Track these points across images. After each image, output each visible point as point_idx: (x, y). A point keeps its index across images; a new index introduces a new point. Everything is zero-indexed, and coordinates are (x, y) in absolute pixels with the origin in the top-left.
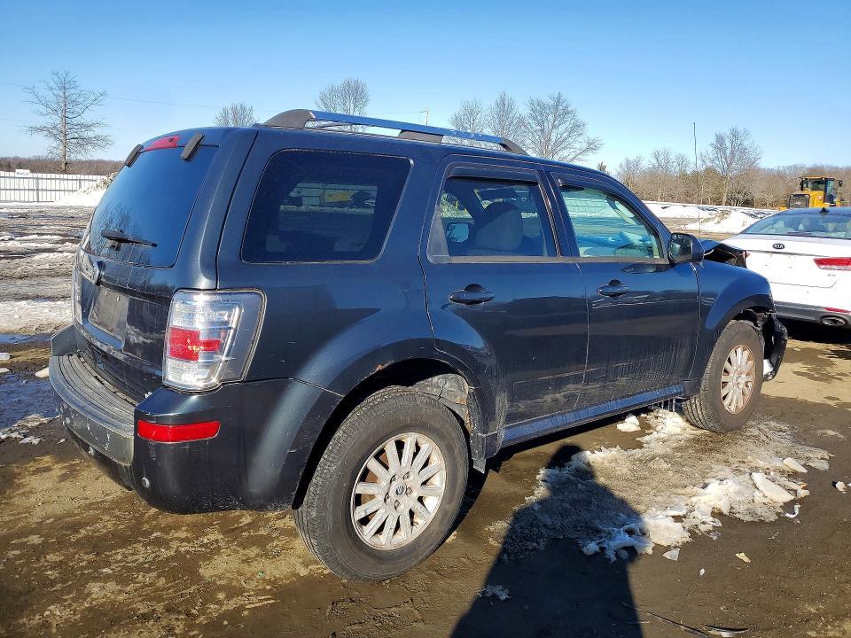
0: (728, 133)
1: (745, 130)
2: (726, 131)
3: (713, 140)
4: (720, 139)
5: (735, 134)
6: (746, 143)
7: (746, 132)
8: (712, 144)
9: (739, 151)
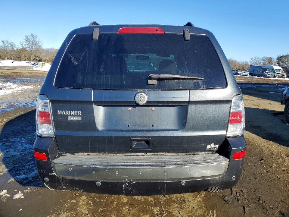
0: (30, 35)
1: (36, 35)
2: (29, 35)
3: (25, 38)
4: (27, 37)
5: (32, 36)
6: (37, 40)
7: (37, 36)
8: (24, 39)
9: (34, 42)
